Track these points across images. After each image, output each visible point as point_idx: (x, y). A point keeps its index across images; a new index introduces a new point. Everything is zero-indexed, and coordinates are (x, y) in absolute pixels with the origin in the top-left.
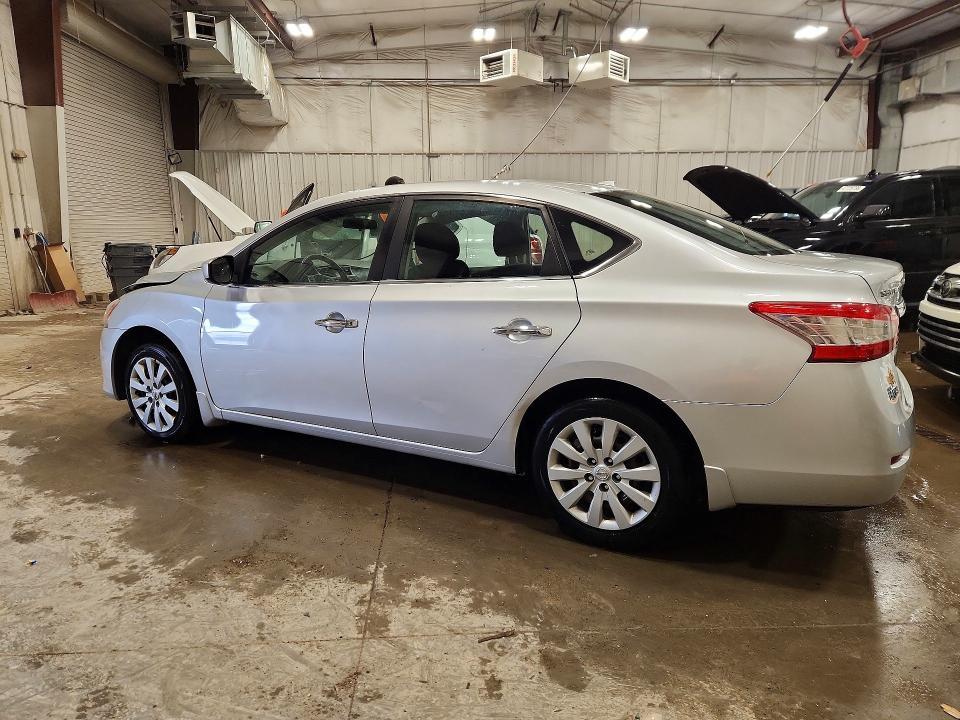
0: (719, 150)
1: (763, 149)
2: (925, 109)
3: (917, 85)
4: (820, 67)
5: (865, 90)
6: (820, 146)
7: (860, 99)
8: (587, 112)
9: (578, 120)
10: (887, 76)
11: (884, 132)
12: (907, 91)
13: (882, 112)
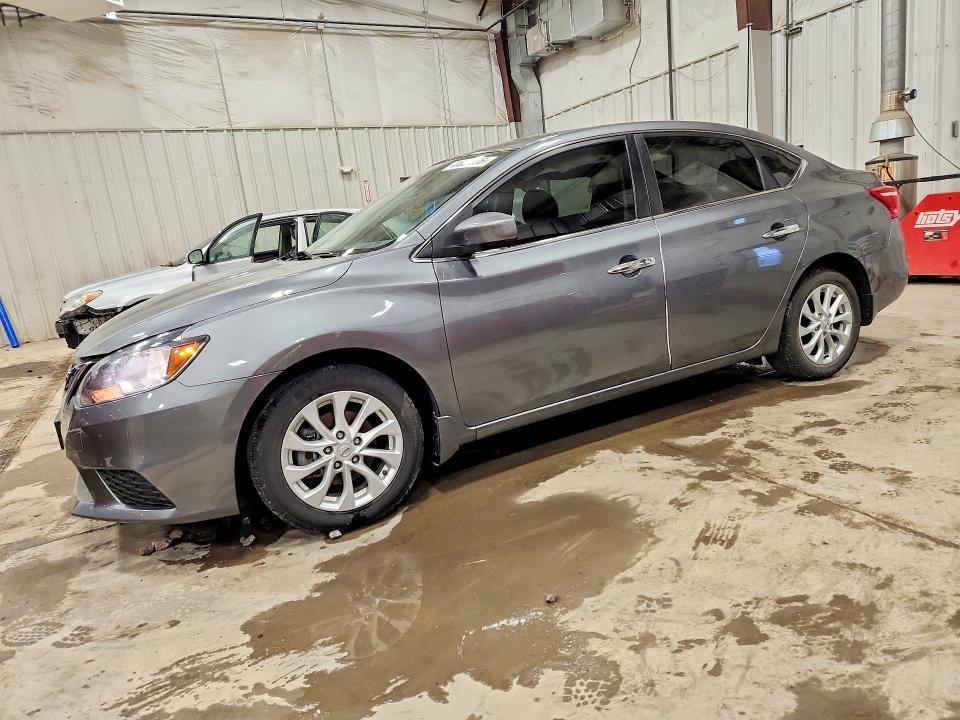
0: (325, 125)
1: (385, 124)
2: (560, 66)
3: (544, 30)
4: (432, 12)
5: (493, 47)
6: (456, 120)
7: (489, 56)
8: (86, 64)
9: (73, 78)
10: (511, 26)
11: (523, 99)
12: (535, 42)
13: (516, 73)
